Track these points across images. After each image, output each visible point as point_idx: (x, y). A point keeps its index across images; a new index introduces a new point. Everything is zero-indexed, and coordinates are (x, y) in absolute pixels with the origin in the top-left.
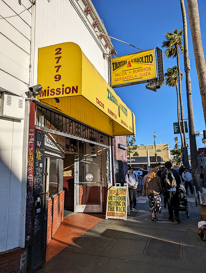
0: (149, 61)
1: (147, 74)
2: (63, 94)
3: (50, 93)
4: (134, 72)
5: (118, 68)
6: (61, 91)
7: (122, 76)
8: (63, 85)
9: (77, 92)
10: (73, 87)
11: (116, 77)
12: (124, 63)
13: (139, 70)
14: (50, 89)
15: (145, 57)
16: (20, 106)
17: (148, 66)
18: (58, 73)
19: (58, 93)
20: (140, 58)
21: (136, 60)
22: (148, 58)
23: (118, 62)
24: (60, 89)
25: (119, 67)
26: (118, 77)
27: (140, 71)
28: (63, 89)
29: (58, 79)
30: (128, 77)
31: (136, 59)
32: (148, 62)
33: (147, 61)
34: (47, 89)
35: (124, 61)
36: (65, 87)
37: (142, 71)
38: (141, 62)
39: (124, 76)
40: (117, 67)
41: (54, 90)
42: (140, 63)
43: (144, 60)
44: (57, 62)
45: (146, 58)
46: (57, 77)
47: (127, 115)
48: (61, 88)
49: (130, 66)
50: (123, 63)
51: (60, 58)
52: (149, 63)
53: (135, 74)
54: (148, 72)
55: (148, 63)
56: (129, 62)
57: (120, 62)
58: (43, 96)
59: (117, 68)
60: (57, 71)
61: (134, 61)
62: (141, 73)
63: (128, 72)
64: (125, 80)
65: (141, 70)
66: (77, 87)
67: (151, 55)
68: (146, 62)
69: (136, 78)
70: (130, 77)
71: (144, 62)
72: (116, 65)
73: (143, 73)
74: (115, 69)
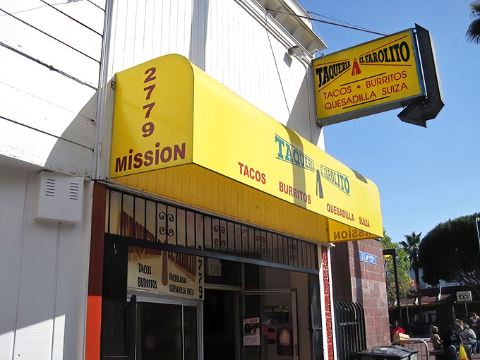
0: (400, 58)
1: (400, 88)
2: (157, 163)
3: (133, 162)
4: (369, 85)
5: (331, 80)
6: (154, 156)
7: (341, 97)
8: (158, 145)
9: (183, 157)
10: (176, 147)
11: (327, 101)
12: (344, 67)
13: (379, 80)
14: (133, 155)
15: (391, 48)
16: (73, 196)
17: (400, 70)
18: (148, 120)
19: (148, 162)
20: (380, 51)
21: (370, 57)
22: (399, 50)
23: (331, 66)
24: (151, 153)
25: (332, 78)
26: (330, 100)
27: (382, 82)
28: (157, 151)
29: (148, 133)
30: (356, 99)
31: (370, 55)
32: (399, 60)
33: (396, 58)
34: (128, 155)
35: (343, 63)
36: (161, 148)
37: (387, 81)
38: (382, 62)
39: (346, 97)
40: (328, 78)
41: (140, 155)
42: (379, 63)
43: (389, 56)
44: (148, 98)
45: (394, 51)
46: (148, 127)
47: (348, 191)
48: (154, 150)
49: (359, 72)
50: (341, 67)
51: (152, 88)
52: (403, 62)
53: (372, 89)
54: (401, 82)
55: (399, 63)
56: (355, 63)
57: (334, 65)
58: (121, 170)
59: (328, 80)
60: (147, 116)
61: (367, 59)
62: (385, 85)
63: (354, 86)
64: (350, 104)
65: (385, 79)
66: (184, 145)
67: (404, 43)
68: (393, 60)
69: (373, 98)
70: (360, 97)
71: (389, 61)
72: (326, 72)
73: (388, 85)
74: (325, 82)
